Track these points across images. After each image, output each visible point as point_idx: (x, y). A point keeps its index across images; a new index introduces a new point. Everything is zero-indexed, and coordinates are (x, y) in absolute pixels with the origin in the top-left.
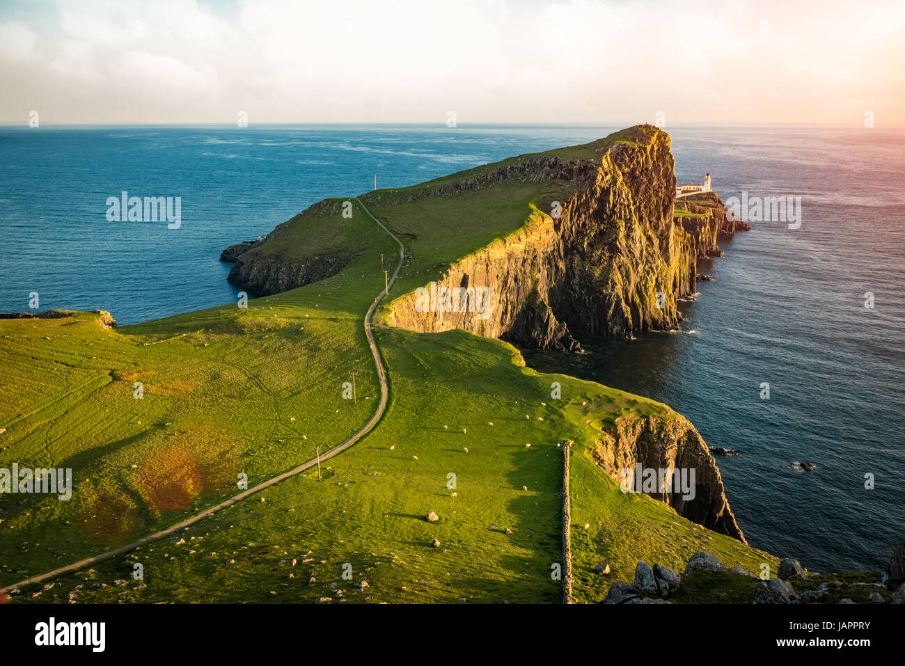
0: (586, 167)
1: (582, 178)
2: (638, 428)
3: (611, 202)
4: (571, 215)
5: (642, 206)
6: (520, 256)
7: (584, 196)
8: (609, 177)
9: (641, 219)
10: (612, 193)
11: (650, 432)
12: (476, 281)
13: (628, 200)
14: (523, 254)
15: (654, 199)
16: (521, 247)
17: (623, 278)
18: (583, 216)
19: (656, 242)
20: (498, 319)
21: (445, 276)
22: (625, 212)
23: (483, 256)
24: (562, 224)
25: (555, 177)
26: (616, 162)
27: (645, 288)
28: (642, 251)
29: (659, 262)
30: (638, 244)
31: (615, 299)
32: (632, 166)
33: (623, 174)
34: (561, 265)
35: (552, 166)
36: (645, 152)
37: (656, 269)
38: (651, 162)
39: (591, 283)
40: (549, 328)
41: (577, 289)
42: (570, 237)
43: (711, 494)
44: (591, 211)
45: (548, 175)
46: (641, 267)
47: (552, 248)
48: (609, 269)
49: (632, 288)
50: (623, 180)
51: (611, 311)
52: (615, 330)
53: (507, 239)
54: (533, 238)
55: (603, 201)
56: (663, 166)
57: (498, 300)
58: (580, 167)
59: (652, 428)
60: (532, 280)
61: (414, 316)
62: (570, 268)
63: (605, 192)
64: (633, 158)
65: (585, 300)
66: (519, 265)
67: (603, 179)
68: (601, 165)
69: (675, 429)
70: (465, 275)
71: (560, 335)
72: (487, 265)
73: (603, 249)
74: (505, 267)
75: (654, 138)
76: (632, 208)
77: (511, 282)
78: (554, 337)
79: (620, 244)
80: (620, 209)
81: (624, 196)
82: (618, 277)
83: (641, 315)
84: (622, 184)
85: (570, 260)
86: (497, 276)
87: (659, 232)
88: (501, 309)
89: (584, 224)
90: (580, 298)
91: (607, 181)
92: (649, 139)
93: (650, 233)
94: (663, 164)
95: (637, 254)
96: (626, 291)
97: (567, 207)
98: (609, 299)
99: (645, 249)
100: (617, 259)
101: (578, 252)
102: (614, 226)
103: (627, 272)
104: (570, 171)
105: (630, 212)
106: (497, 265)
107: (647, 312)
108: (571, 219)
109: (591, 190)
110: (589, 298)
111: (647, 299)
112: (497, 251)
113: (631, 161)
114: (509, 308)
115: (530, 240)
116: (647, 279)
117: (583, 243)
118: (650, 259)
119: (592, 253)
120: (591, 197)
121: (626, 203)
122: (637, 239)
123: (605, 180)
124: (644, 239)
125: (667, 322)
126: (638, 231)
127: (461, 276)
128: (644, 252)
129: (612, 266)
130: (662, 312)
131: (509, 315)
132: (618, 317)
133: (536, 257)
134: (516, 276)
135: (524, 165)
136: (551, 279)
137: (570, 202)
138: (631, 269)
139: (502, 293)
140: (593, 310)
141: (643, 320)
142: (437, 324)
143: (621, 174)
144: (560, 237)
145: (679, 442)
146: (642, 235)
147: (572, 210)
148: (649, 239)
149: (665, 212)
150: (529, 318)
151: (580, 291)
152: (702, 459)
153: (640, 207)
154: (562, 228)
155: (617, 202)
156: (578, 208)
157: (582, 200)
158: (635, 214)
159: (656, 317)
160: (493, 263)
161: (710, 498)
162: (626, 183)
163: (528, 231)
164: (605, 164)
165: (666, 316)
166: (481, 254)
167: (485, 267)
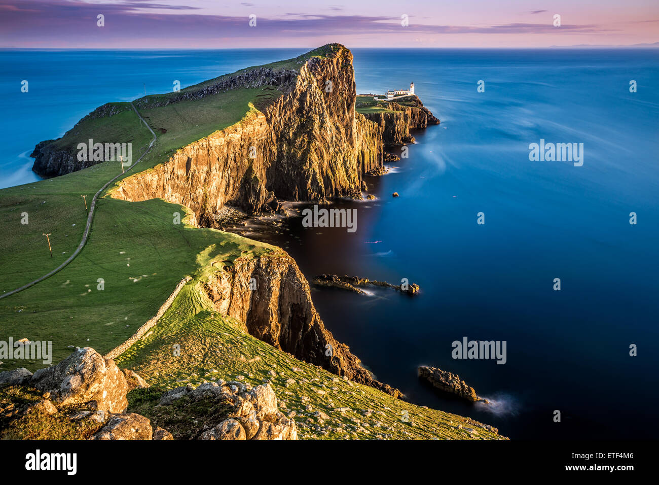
0: (289, 76)
1: (287, 83)
2: (252, 265)
3: (308, 102)
4: (279, 112)
5: (332, 104)
6: (237, 143)
7: (288, 97)
8: (306, 83)
9: (331, 114)
10: (308, 95)
11: (260, 267)
12: (199, 163)
13: (321, 100)
14: (241, 142)
15: (340, 99)
16: (238, 136)
17: (318, 157)
18: (288, 112)
19: (343, 131)
20: (222, 190)
21: (171, 159)
22: (319, 109)
23: (204, 144)
24: (273, 119)
25: (269, 84)
26: (311, 71)
27: (335, 164)
28: (332, 138)
29: (345, 145)
30: (329, 133)
31: (312, 173)
32: (323, 75)
33: (317, 81)
34: (274, 149)
35: (268, 75)
36: (332, 64)
37: (343, 150)
38: (337, 71)
39: (295, 162)
40: (261, 196)
41: (286, 166)
42: (279, 127)
43: (304, 310)
44: (294, 108)
45: (264, 82)
46: (331, 150)
47: (266, 137)
48: (307, 152)
49: (326, 163)
50: (318, 85)
51: (310, 182)
52: (313, 195)
53: (226, 130)
54: (249, 129)
55: (302, 101)
56: (346, 75)
57: (220, 176)
58: (285, 76)
59: (261, 264)
60: (249, 161)
61: (144, 190)
62: (280, 151)
63: (304, 95)
64: (324, 68)
65: (291, 174)
66: (237, 149)
67: (301, 84)
68: (299, 74)
69: (279, 265)
70: (189, 158)
71: (269, 201)
72: (208, 150)
73: (304, 137)
74: (225, 151)
75: (340, 53)
76: (325, 106)
77: (231, 162)
78: (265, 202)
79: (315, 133)
80: (315, 106)
81: (318, 97)
82: (314, 157)
83: (333, 184)
84: (316, 87)
85: (280, 145)
86: (218, 159)
87: (345, 124)
88: (224, 183)
89: (289, 119)
90: (288, 173)
91: (305, 86)
92: (335, 54)
93: (338, 124)
94: (346, 73)
95: (329, 139)
96: (321, 168)
97: (276, 106)
98: (308, 173)
99: (334, 136)
100: (314, 144)
101: (286, 139)
102: (310, 120)
103: (321, 153)
104: (278, 79)
105: (323, 109)
106: (218, 150)
107: (338, 182)
108: (280, 115)
109: (293, 93)
110: (294, 173)
111: (337, 172)
112: (217, 140)
113: (322, 70)
114: (231, 182)
115: (245, 131)
116: (336, 159)
117: (289, 132)
118: (338, 143)
119: (295, 139)
120: (294, 98)
121: (320, 102)
122: (328, 129)
123: (303, 85)
124: (334, 128)
125: (352, 189)
126: (329, 123)
127: (186, 159)
128: (334, 138)
129: (310, 148)
130: (348, 182)
131: (231, 187)
132: (315, 186)
133: (251, 143)
134: (235, 157)
135: (249, 74)
136: (267, 160)
137: (278, 102)
138: (324, 151)
139: (223, 171)
140: (297, 181)
141: (335, 189)
142: (166, 195)
143: (315, 80)
144: (272, 128)
145: (282, 274)
146: (332, 126)
147: (280, 108)
148: (337, 128)
149: (348, 108)
150: (247, 189)
151: (288, 169)
152: (297, 286)
153: (330, 105)
154: (273, 121)
155: (312, 101)
156: (284, 107)
157: (287, 101)
158: (327, 110)
159: (344, 185)
160: (213, 148)
161: (304, 313)
162: (319, 88)
163: (244, 124)
164: (303, 74)
165: (351, 184)
166: (203, 142)
167: (206, 152)
